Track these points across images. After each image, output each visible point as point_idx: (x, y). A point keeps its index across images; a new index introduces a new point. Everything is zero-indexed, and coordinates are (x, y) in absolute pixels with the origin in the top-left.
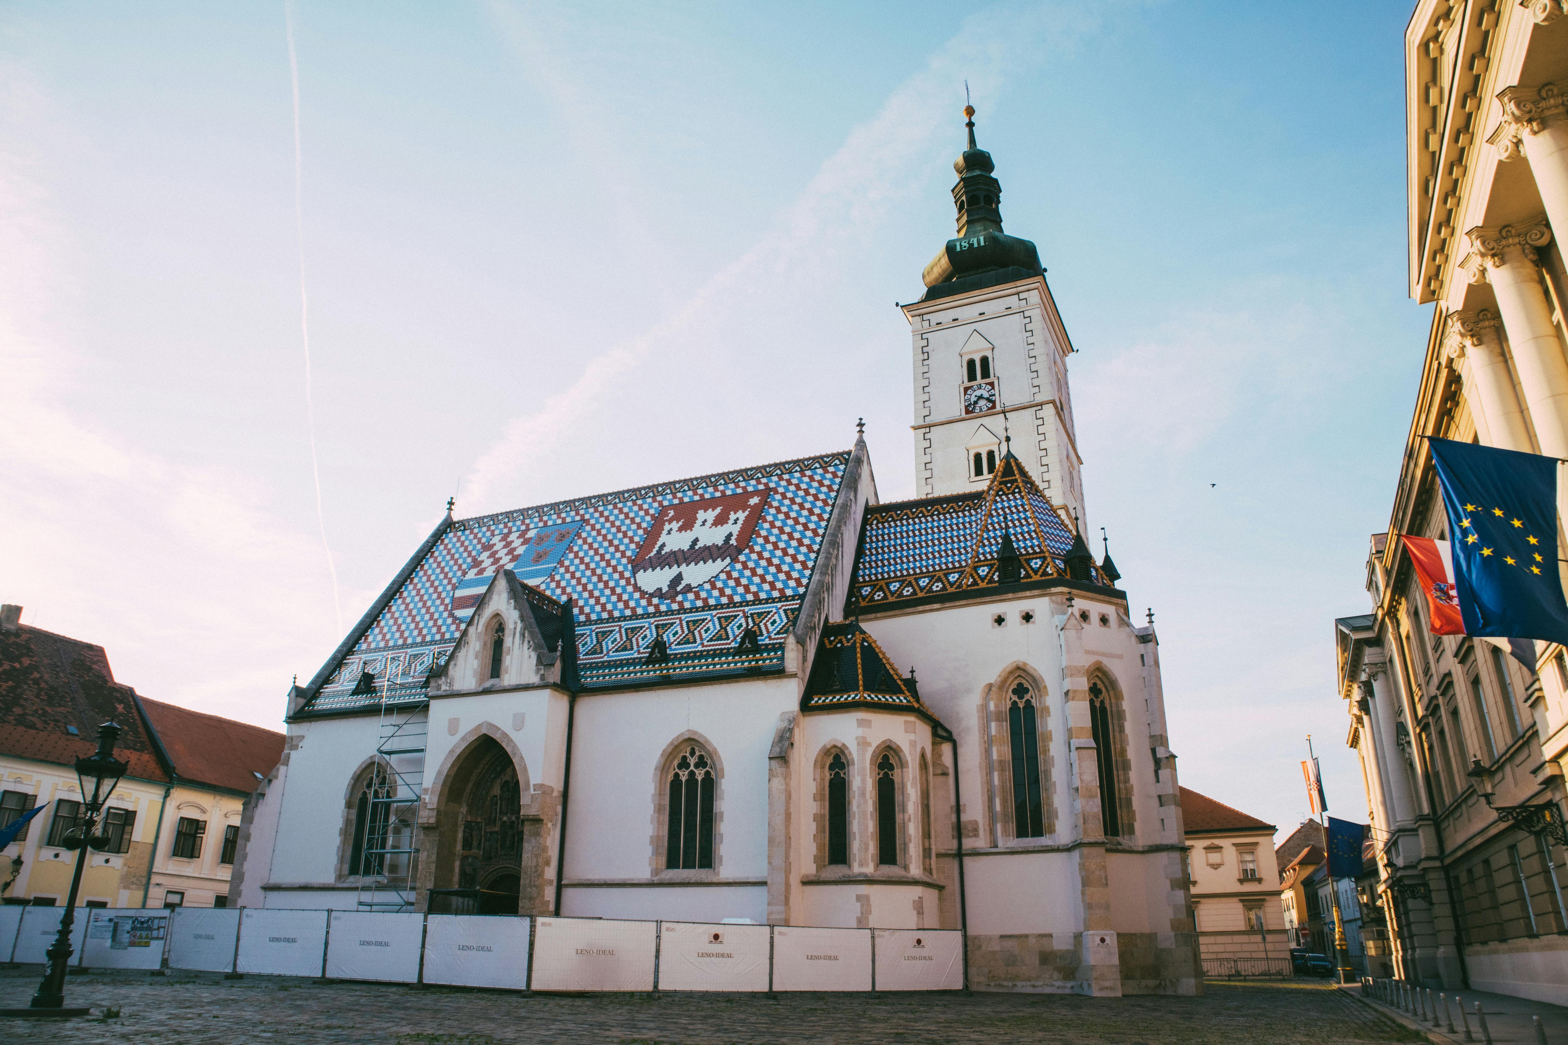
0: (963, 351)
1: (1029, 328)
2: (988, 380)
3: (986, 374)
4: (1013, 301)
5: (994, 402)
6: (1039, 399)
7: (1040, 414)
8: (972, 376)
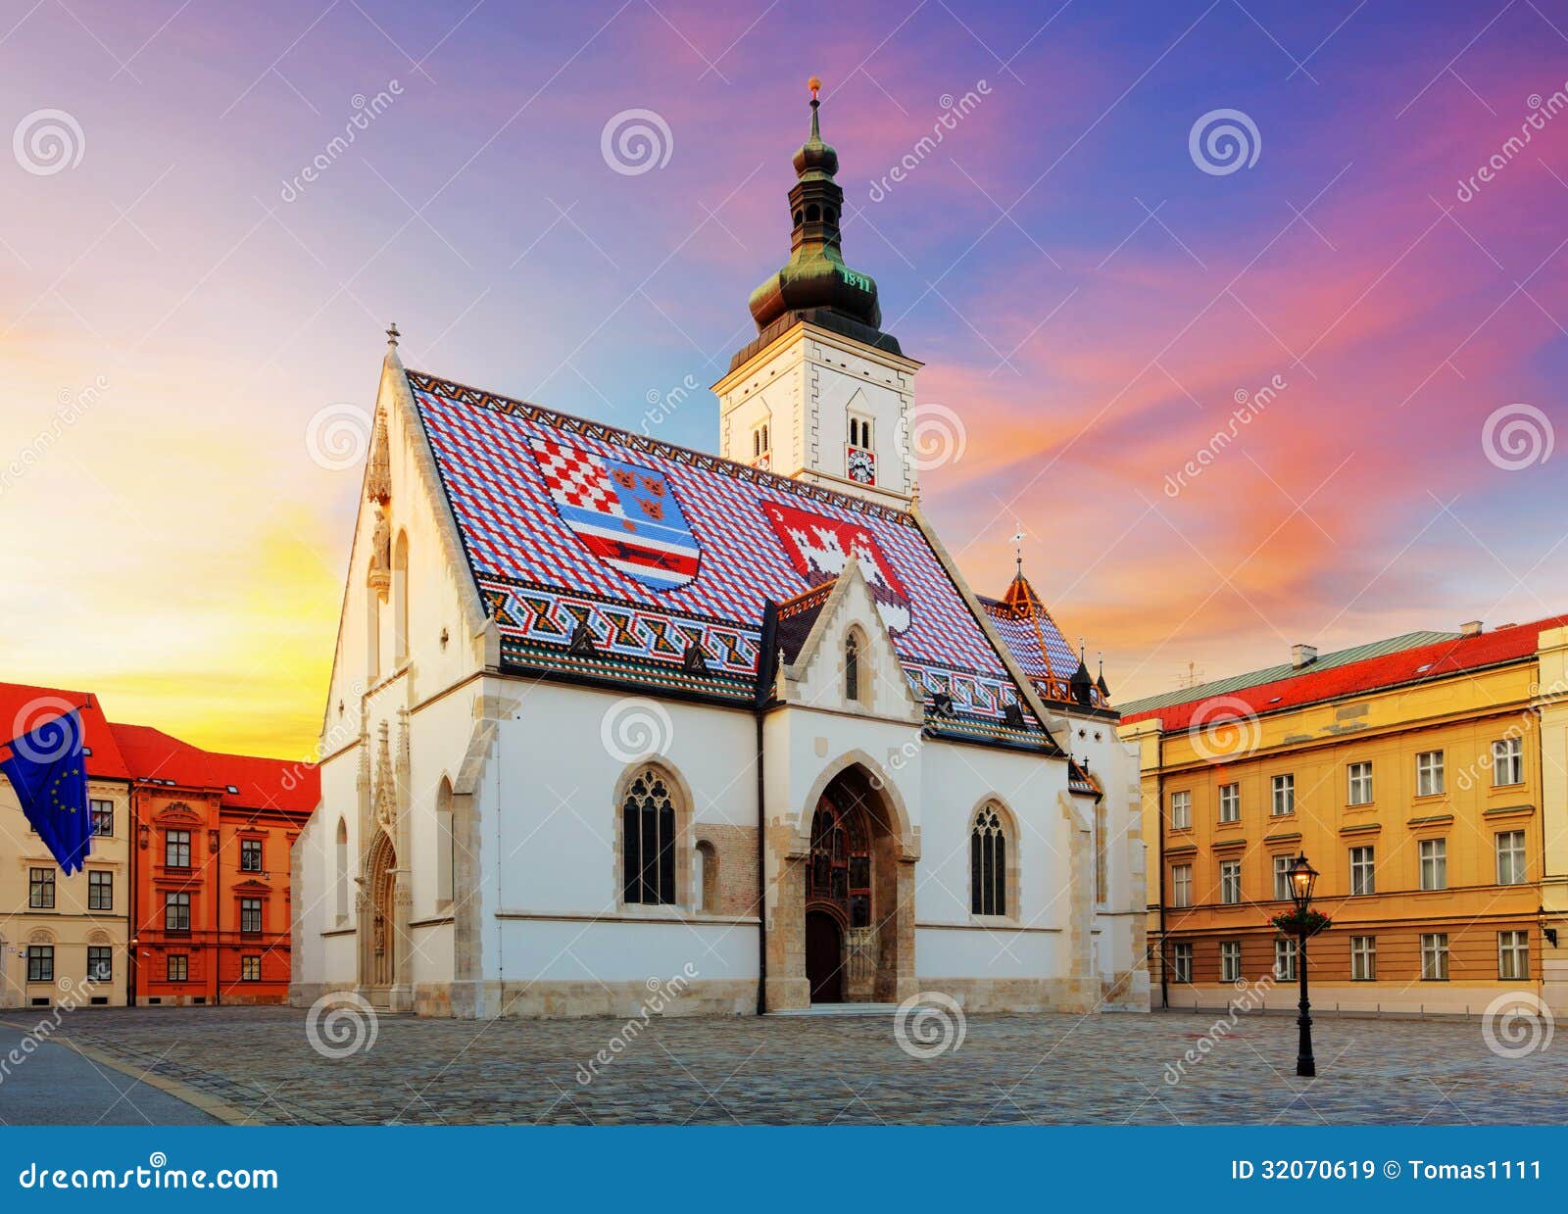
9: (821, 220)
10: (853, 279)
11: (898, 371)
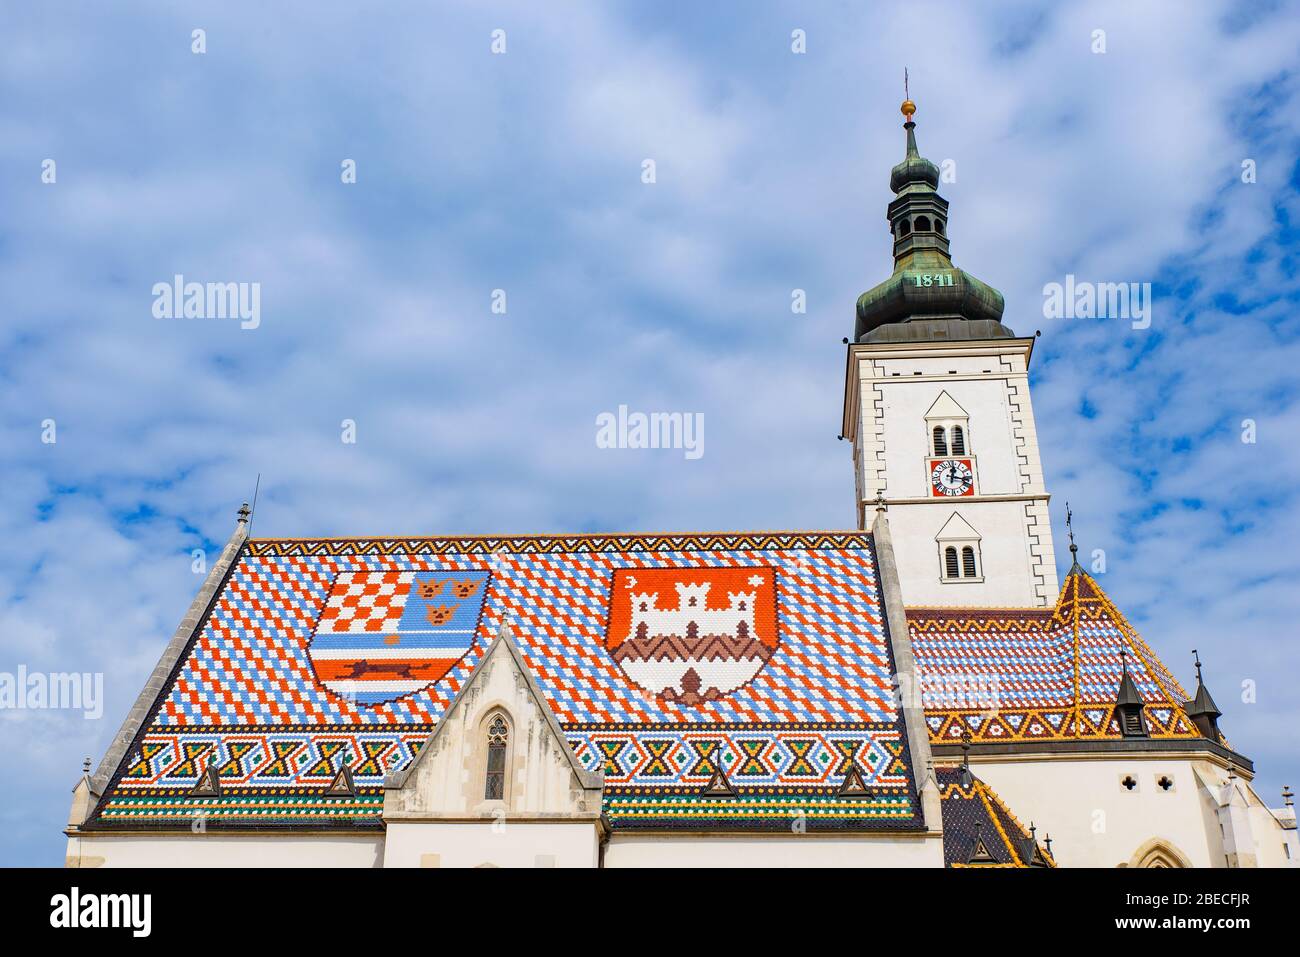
0: (929, 415)
1: (1014, 400)
2: (962, 458)
3: (959, 449)
4: (992, 363)
5: (971, 487)
6: (1029, 492)
7: (1032, 511)
8: (940, 449)
9: (933, 231)
10: (929, 280)
11: (1000, 356)
